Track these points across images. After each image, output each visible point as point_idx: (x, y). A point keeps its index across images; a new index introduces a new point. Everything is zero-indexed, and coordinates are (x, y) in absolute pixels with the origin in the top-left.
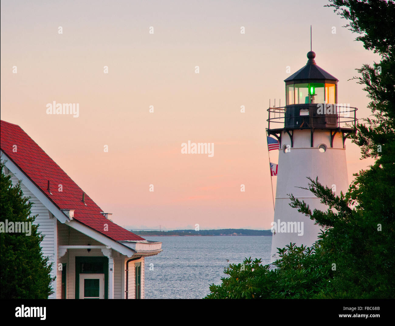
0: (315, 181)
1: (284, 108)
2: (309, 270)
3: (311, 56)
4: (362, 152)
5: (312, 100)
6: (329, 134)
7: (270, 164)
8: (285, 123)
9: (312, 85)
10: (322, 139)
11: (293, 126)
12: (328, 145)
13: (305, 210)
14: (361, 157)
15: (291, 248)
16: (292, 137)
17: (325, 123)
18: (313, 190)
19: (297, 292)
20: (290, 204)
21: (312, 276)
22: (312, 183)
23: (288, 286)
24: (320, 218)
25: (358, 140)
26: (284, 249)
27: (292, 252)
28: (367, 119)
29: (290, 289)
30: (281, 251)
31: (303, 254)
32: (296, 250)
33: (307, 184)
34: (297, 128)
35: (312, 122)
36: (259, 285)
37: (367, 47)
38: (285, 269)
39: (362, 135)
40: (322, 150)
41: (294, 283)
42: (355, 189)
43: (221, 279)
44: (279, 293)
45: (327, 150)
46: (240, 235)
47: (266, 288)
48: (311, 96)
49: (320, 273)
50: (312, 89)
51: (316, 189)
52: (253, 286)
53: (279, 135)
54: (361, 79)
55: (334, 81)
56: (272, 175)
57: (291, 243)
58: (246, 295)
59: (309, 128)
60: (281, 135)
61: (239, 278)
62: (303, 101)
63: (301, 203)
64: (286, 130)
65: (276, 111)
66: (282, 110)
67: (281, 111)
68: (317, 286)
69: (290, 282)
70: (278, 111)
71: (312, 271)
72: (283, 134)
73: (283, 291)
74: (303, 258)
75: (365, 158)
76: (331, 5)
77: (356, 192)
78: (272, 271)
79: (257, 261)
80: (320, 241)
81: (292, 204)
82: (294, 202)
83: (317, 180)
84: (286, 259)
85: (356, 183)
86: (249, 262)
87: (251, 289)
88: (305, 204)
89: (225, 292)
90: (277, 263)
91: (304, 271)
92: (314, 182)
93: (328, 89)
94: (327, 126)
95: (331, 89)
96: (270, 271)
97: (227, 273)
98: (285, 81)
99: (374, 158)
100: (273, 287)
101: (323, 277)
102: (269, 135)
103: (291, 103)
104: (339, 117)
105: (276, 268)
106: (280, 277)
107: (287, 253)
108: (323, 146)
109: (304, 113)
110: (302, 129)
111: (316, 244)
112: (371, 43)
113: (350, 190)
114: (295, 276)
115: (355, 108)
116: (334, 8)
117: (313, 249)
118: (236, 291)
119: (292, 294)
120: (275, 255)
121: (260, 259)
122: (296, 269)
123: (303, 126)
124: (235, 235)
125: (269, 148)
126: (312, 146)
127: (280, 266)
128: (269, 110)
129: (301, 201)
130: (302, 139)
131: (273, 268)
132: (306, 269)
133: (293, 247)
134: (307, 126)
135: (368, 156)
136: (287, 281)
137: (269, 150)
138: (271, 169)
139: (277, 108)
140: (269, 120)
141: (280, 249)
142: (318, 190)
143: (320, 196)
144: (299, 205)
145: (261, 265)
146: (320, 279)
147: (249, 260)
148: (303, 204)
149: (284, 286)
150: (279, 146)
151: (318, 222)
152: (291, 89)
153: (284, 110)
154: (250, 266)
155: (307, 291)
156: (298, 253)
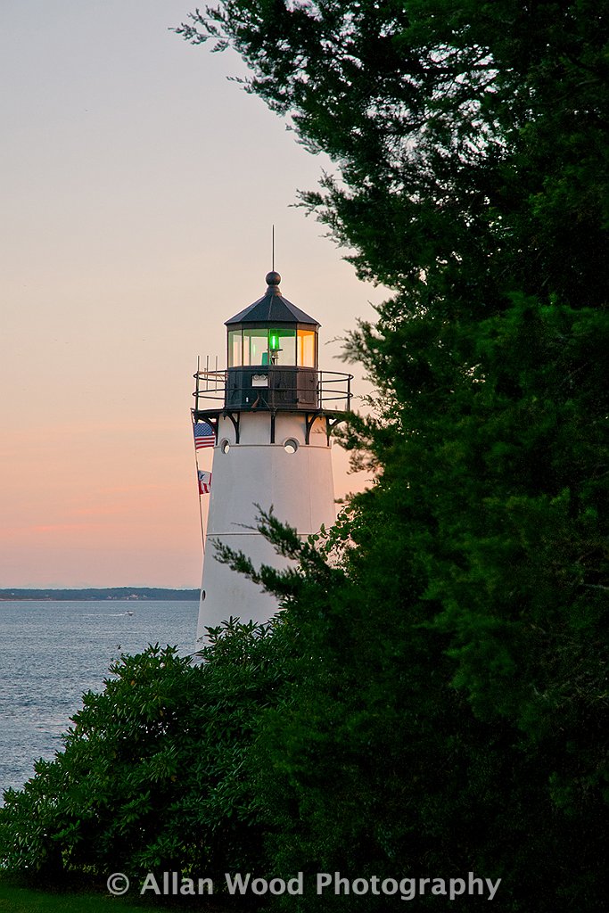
0: (268, 514)
1: (224, 373)
2: (262, 667)
3: (273, 280)
4: (351, 460)
5: (273, 359)
6: (302, 420)
7: (199, 472)
8: (225, 399)
9: (273, 333)
10: (290, 429)
11: (239, 405)
12: (301, 439)
13: (243, 566)
14: (349, 470)
15: (230, 627)
16: (237, 425)
17: (297, 401)
18: (263, 531)
19: (239, 706)
20: (215, 557)
21: (267, 676)
22: (261, 517)
23: (223, 694)
24: (271, 581)
25: (344, 440)
26: (218, 628)
27: (233, 634)
28: (367, 397)
29: (228, 699)
30: (214, 632)
31: (251, 636)
32: (239, 630)
33: (252, 518)
34: (247, 409)
35: (273, 399)
36: (173, 693)
37: (361, 275)
38: (218, 664)
39: (352, 431)
40: (290, 449)
41: (234, 689)
42: (345, 522)
43: (104, 682)
44: (206, 708)
45: (299, 448)
46: (143, 600)
47: (184, 698)
48: (273, 352)
49: (280, 671)
50: (274, 339)
51: (268, 527)
52: (161, 695)
53: (214, 420)
54: (347, 340)
55: (312, 325)
56: (201, 492)
57: (231, 617)
58: (149, 710)
59: (268, 410)
60: (217, 421)
61: (137, 681)
62: (257, 361)
63: (236, 554)
64: (227, 412)
65: (209, 377)
66: (219, 375)
67: (218, 378)
68: (275, 695)
69: (226, 687)
70: (214, 378)
71: (266, 667)
72: (221, 418)
73: (214, 703)
74: (251, 645)
75: (356, 471)
76: (301, 205)
77: (347, 526)
78: (196, 668)
79: (170, 650)
80: (282, 613)
81: (218, 557)
82: (222, 552)
83: (271, 512)
84: (222, 646)
85: (348, 511)
86: (156, 651)
87: (157, 699)
88: (243, 556)
89: (110, 705)
90: (204, 653)
91: (251, 668)
92: (265, 516)
93: (302, 339)
94: (299, 406)
95: (306, 340)
96: (193, 667)
97: (116, 671)
98: (227, 324)
99: (371, 472)
100: (196, 696)
101: (285, 679)
102: (197, 421)
103: (236, 363)
104: (321, 391)
105: (204, 661)
106: (209, 679)
107: (223, 634)
108: (293, 442)
109: (260, 382)
110: (255, 411)
111: (274, 619)
112: (369, 270)
113: (338, 523)
114: (236, 677)
115: (350, 375)
116: (305, 209)
117: (269, 628)
118: (130, 703)
119: (231, 710)
120: (201, 638)
121: (175, 647)
122: (238, 664)
123: (258, 405)
124: (134, 599)
125: (196, 444)
126: (273, 441)
127: (211, 659)
128: (196, 376)
129: (237, 552)
130: (256, 428)
131: (198, 662)
132: (256, 664)
133: (234, 625)
134: (263, 405)
135: (361, 468)
136: (222, 686)
137: (197, 448)
138: (200, 482)
139: (212, 373)
140: (196, 394)
141: (210, 629)
142: (271, 530)
143: (277, 542)
144: (233, 558)
145: (177, 658)
146: (280, 681)
147: (154, 647)
148: (239, 555)
149: (216, 695)
150: (215, 440)
151: (267, 589)
152: (237, 338)
153: (225, 376)
154: (156, 658)
155: (257, 703)
156: (241, 635)
